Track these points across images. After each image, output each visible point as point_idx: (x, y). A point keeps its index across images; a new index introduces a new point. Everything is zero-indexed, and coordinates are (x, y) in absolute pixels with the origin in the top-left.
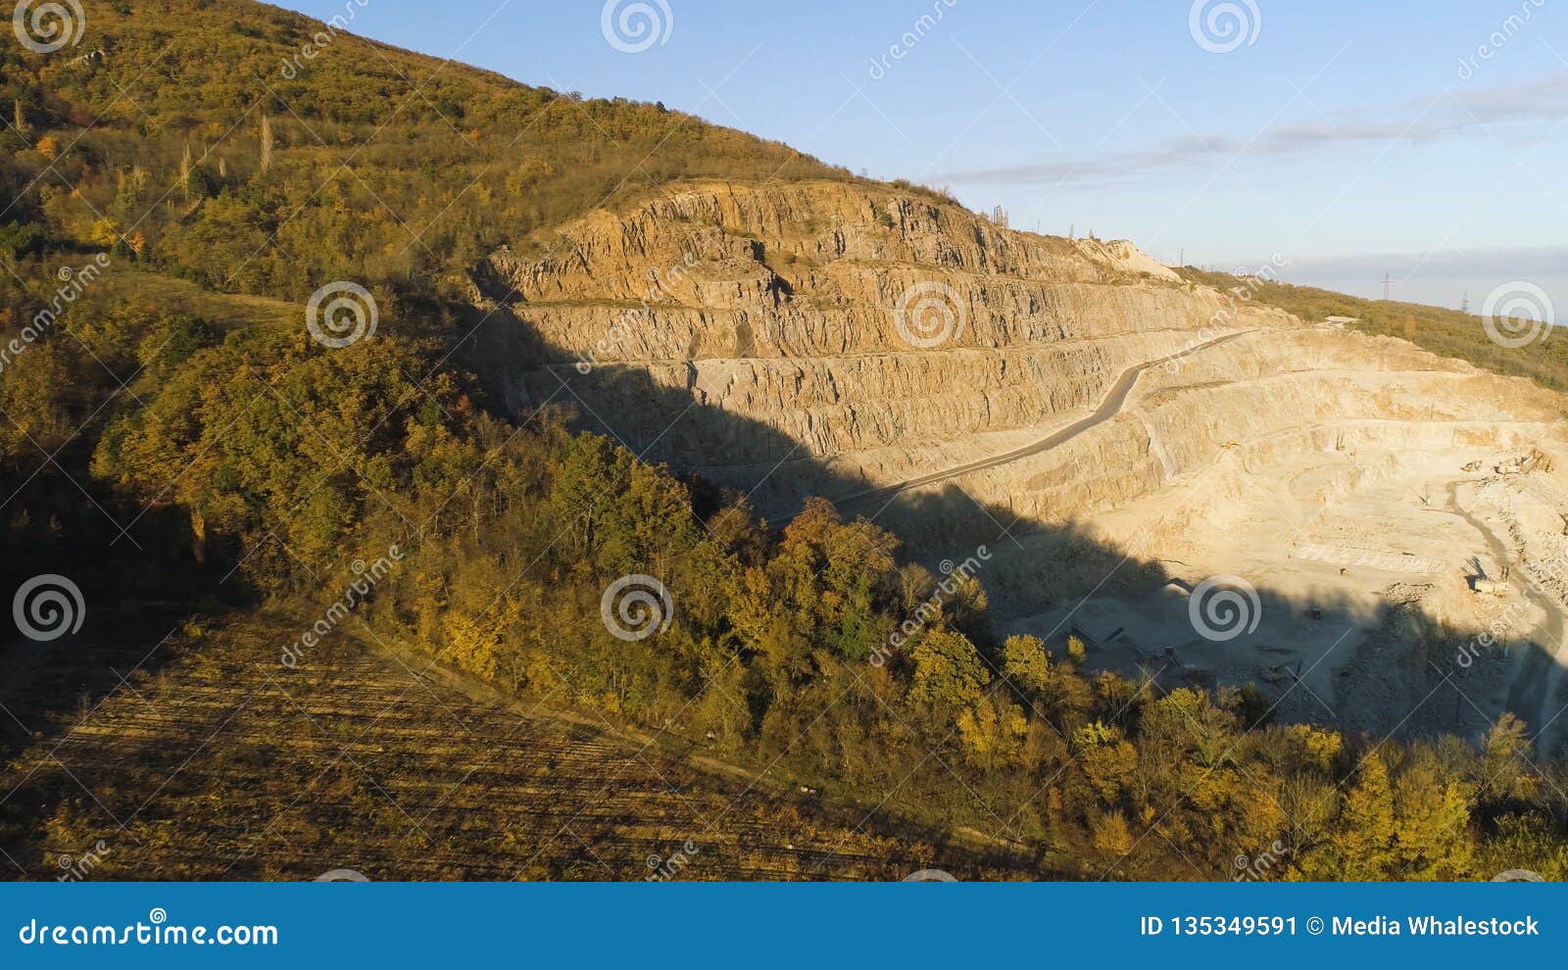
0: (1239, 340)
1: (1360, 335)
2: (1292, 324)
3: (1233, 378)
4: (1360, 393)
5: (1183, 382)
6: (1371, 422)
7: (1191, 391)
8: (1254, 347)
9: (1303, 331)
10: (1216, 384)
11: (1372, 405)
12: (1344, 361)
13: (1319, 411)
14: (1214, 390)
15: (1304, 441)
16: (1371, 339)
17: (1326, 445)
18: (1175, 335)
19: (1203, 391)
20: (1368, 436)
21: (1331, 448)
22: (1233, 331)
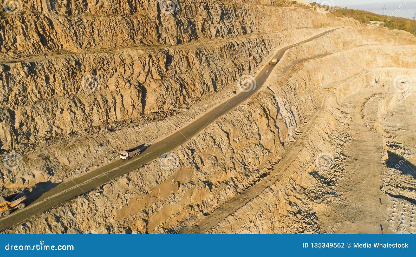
0: (335, 32)
1: (386, 29)
2: (357, 25)
3: (332, 51)
4: (386, 55)
5: (308, 56)
6: (390, 69)
7: (312, 61)
8: (341, 35)
9: (362, 27)
10: (324, 55)
11: (390, 61)
12: (379, 41)
13: (368, 64)
14: (323, 58)
15: (363, 81)
16: (391, 31)
17: (371, 81)
18: (306, 30)
19: (317, 60)
20: (388, 75)
21: (373, 83)
22: (332, 28)
